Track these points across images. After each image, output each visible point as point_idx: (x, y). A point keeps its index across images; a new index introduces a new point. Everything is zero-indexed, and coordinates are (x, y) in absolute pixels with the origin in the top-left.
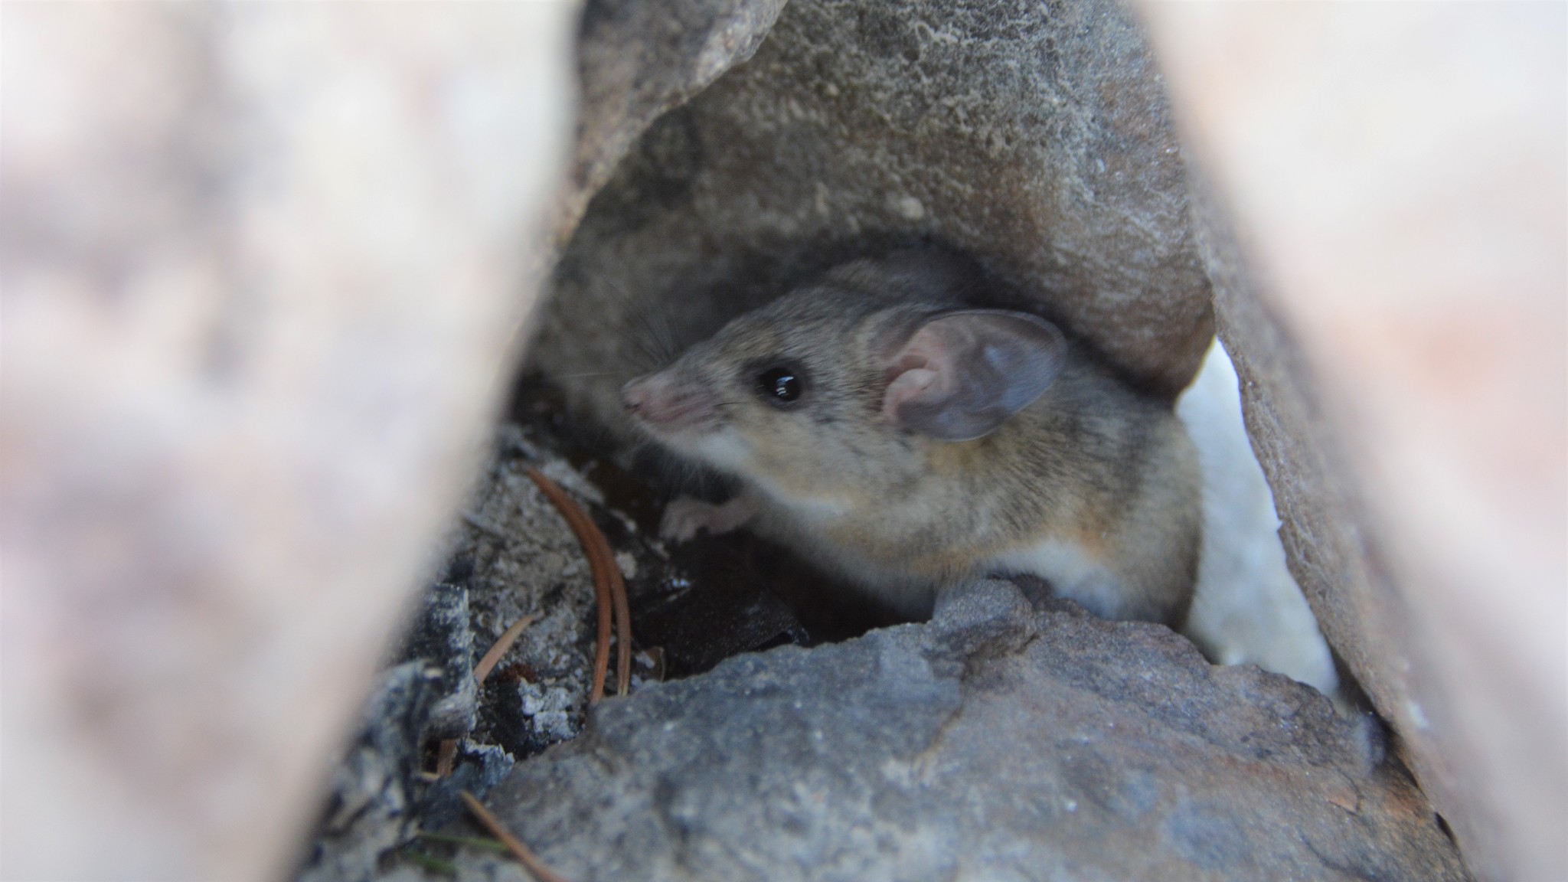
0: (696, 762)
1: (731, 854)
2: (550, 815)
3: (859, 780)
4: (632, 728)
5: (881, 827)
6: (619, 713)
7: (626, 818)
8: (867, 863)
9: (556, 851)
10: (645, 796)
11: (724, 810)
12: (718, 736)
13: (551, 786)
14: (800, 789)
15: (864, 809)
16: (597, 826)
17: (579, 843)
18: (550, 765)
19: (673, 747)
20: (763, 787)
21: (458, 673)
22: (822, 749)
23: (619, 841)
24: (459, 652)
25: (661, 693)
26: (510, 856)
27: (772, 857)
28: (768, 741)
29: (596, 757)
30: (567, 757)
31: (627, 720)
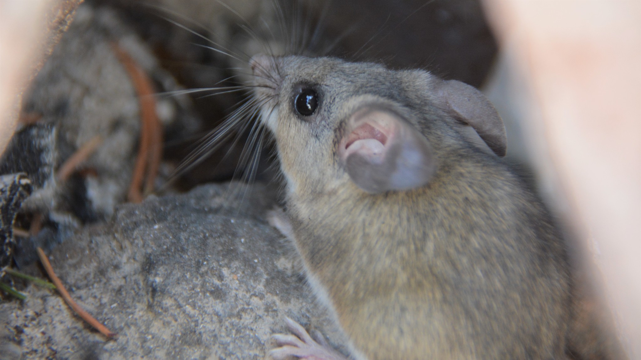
0: (168, 249)
1: (179, 306)
2: (84, 270)
3: (261, 269)
4: (136, 225)
5: (269, 298)
6: (131, 214)
7: (125, 278)
8: (257, 318)
9: (82, 292)
10: (137, 265)
11: (178, 282)
12: (183, 236)
13: (87, 252)
14: (225, 271)
15: (260, 287)
16: (109, 280)
17: (96, 289)
18: (89, 239)
19: (156, 239)
20: (203, 269)
21: (45, 177)
22: (242, 249)
23: (119, 291)
24: (46, 164)
25: (157, 204)
26: (57, 293)
27: (203, 311)
28: (211, 241)
29: (114, 238)
30: (99, 235)
31: (134, 219)
